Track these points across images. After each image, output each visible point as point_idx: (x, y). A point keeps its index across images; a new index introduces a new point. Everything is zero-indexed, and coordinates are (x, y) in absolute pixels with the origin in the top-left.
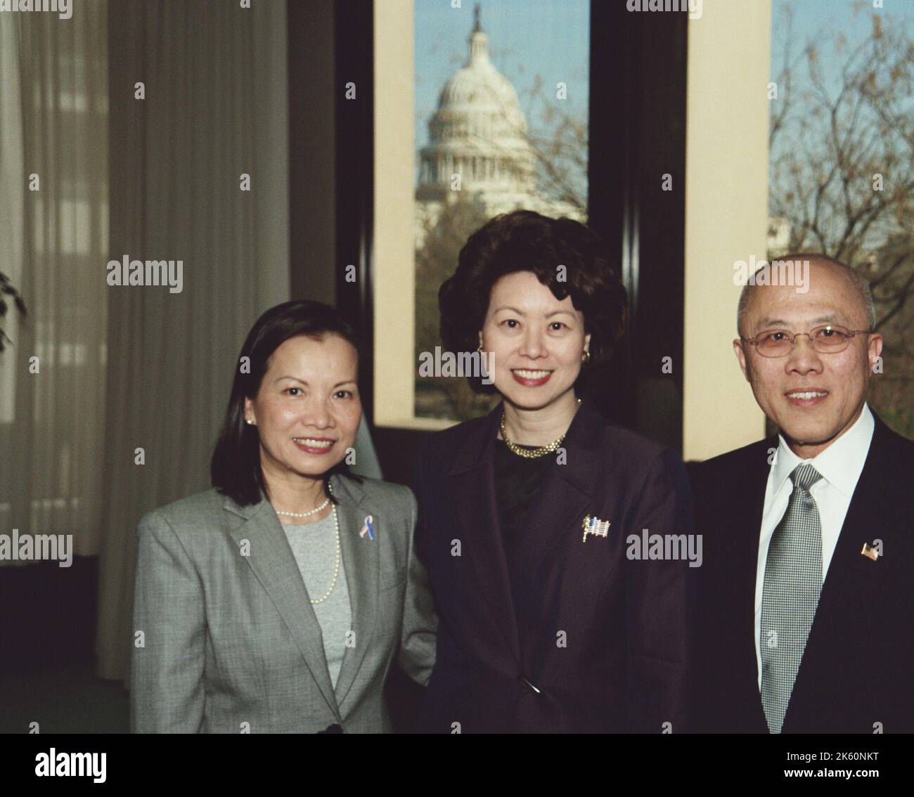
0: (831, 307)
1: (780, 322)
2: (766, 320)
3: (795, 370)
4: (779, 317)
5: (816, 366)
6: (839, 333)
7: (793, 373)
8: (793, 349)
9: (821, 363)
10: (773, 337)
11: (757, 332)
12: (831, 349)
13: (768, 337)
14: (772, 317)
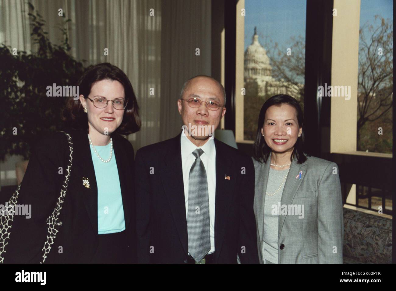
0: (215, 95)
1: (198, 96)
2: (193, 94)
3: (200, 114)
4: (198, 95)
5: (207, 114)
6: (216, 104)
7: (199, 115)
8: (200, 106)
9: (208, 113)
10: (194, 101)
11: (189, 98)
12: (212, 109)
13: (193, 101)
14: (196, 94)
